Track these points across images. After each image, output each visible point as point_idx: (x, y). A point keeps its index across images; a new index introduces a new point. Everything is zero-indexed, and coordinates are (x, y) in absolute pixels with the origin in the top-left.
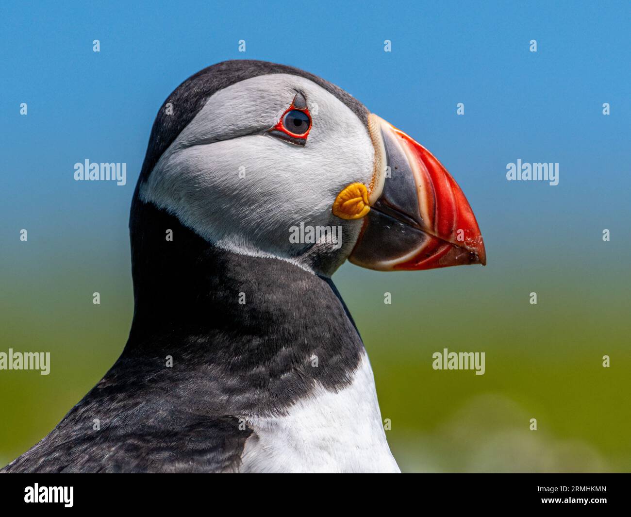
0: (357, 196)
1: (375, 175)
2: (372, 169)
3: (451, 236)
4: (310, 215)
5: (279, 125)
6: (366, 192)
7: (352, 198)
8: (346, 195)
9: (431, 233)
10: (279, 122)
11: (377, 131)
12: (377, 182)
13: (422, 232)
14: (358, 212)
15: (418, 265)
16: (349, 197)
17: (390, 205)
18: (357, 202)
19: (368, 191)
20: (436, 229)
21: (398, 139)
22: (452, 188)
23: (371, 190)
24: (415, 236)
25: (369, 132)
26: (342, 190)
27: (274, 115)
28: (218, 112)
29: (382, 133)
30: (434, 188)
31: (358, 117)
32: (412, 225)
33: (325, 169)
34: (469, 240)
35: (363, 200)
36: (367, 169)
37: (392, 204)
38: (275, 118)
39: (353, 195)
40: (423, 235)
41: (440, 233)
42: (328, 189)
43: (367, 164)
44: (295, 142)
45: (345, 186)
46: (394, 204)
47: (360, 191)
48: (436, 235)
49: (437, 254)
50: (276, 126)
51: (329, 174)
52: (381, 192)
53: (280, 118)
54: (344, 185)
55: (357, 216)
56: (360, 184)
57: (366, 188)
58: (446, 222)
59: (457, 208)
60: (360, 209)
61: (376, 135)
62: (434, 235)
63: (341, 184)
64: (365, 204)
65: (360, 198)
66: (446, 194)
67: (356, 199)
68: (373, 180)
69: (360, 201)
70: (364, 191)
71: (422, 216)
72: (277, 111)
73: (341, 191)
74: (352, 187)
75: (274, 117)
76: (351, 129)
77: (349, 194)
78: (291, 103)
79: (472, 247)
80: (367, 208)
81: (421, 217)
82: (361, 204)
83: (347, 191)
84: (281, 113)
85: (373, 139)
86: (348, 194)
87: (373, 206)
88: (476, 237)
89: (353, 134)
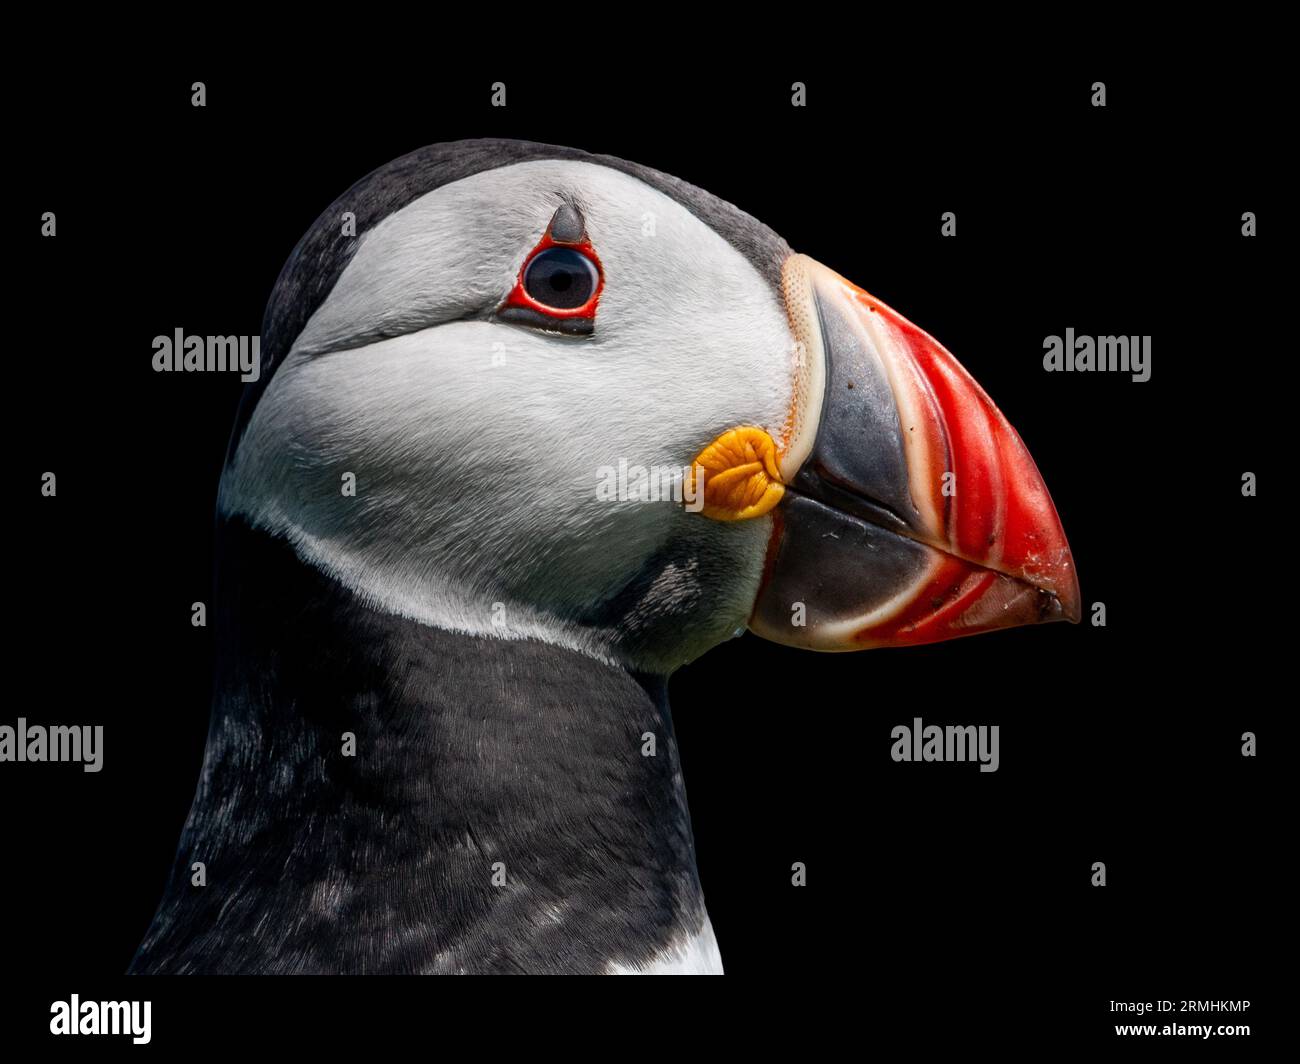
0: (746, 461)
1: (795, 404)
2: (787, 391)
3: (991, 550)
4: (613, 516)
5: (517, 291)
6: (772, 447)
7: (733, 466)
8: (715, 458)
9: (941, 546)
10: (515, 284)
11: (802, 295)
12: (799, 422)
13: (918, 545)
14: (753, 502)
15: (914, 630)
16: (723, 463)
17: (835, 478)
18: (747, 476)
19: (776, 446)
20: (952, 537)
21: (860, 314)
22: (994, 431)
23: (786, 444)
24: (900, 556)
25: (782, 299)
26: (706, 446)
27: (505, 267)
28: (384, 268)
29: (818, 300)
30: (948, 434)
31: (751, 261)
32: (893, 527)
33: (654, 395)
34: (1034, 559)
35: (765, 469)
36: (773, 391)
37: (839, 477)
38: (508, 273)
39: (734, 458)
40: (922, 553)
41: (963, 545)
42: (665, 444)
43: (771, 379)
44: (564, 330)
45: (712, 436)
46: (845, 476)
47: (754, 448)
48: (954, 551)
49: (959, 599)
50: (511, 297)
51: (665, 408)
52: (811, 446)
53: (518, 271)
54: (709, 433)
55: (751, 510)
56: (754, 430)
57: (771, 440)
58: (975, 516)
59: (1003, 481)
60: (757, 493)
61: (800, 307)
62: (948, 551)
63: (701, 430)
64: (771, 479)
65: (756, 465)
66: (978, 448)
67: (743, 468)
68: (789, 417)
69: (754, 473)
70: (764, 445)
71: (917, 503)
72: (512, 253)
73: (701, 449)
74: (731, 435)
75: (504, 272)
76: (725, 289)
77: (726, 456)
78: (544, 230)
79: (1042, 576)
80: (777, 490)
81: (915, 506)
82: (760, 479)
83: (717, 449)
84: (520, 259)
85: (793, 316)
86: (719, 455)
87: (791, 484)
88: (1053, 552)
89: (733, 303)
